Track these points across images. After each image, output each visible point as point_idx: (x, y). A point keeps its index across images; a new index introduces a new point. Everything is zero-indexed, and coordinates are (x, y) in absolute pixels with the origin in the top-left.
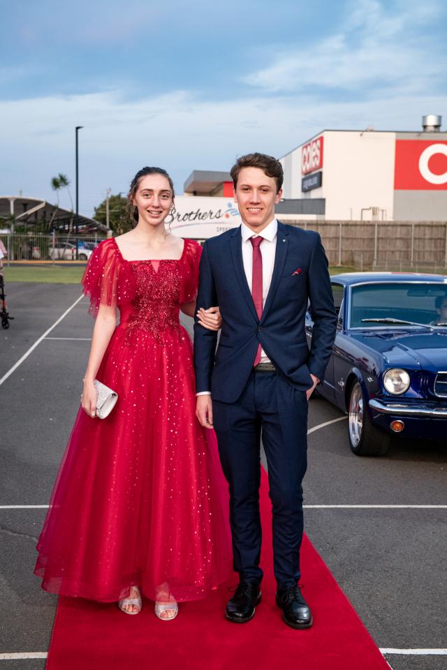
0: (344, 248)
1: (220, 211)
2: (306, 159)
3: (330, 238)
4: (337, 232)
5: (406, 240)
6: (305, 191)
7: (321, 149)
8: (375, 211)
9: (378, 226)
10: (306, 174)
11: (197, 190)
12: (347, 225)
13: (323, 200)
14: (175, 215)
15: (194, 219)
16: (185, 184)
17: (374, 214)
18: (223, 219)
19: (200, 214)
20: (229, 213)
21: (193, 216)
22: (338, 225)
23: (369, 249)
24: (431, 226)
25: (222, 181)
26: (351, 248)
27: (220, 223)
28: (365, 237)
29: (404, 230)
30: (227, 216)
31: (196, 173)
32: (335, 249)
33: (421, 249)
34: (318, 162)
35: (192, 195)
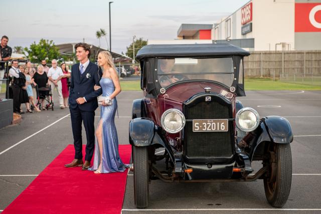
0: (264, 67)
2: (243, 16)
3: (255, 61)
4: (260, 58)
5: (301, 62)
6: (244, 34)
7: (251, 10)
8: (283, 45)
9: (284, 54)
10: (244, 24)
11: (185, 35)
12: (265, 53)
13: (253, 39)
16: (178, 32)
17: (283, 46)
22: (261, 54)
23: (279, 67)
24: (315, 53)
25: (198, 30)
26: (268, 67)
28: (277, 60)
29: (299, 56)
31: (183, 25)
32: (258, 68)
33: (310, 67)
34: (249, 17)
35: (182, 38)
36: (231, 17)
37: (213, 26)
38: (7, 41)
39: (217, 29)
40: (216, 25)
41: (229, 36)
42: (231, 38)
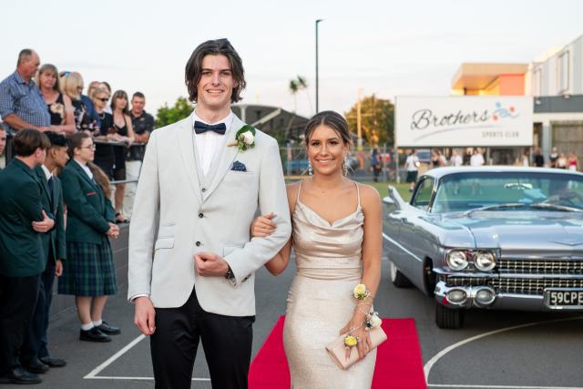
1: (486, 113)
11: (468, 87)
14: (431, 119)
15: (455, 122)
18: (491, 121)
19: (461, 117)
20: (497, 114)
21: (453, 119)
27: (486, 127)
30: (495, 118)
35: (462, 92)
36: (571, 49)
37: (531, 67)
38: (143, 103)
39: (538, 74)
40: (536, 65)
41: (565, 87)
42: (571, 92)
